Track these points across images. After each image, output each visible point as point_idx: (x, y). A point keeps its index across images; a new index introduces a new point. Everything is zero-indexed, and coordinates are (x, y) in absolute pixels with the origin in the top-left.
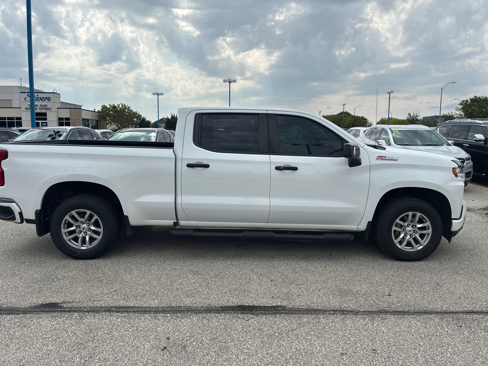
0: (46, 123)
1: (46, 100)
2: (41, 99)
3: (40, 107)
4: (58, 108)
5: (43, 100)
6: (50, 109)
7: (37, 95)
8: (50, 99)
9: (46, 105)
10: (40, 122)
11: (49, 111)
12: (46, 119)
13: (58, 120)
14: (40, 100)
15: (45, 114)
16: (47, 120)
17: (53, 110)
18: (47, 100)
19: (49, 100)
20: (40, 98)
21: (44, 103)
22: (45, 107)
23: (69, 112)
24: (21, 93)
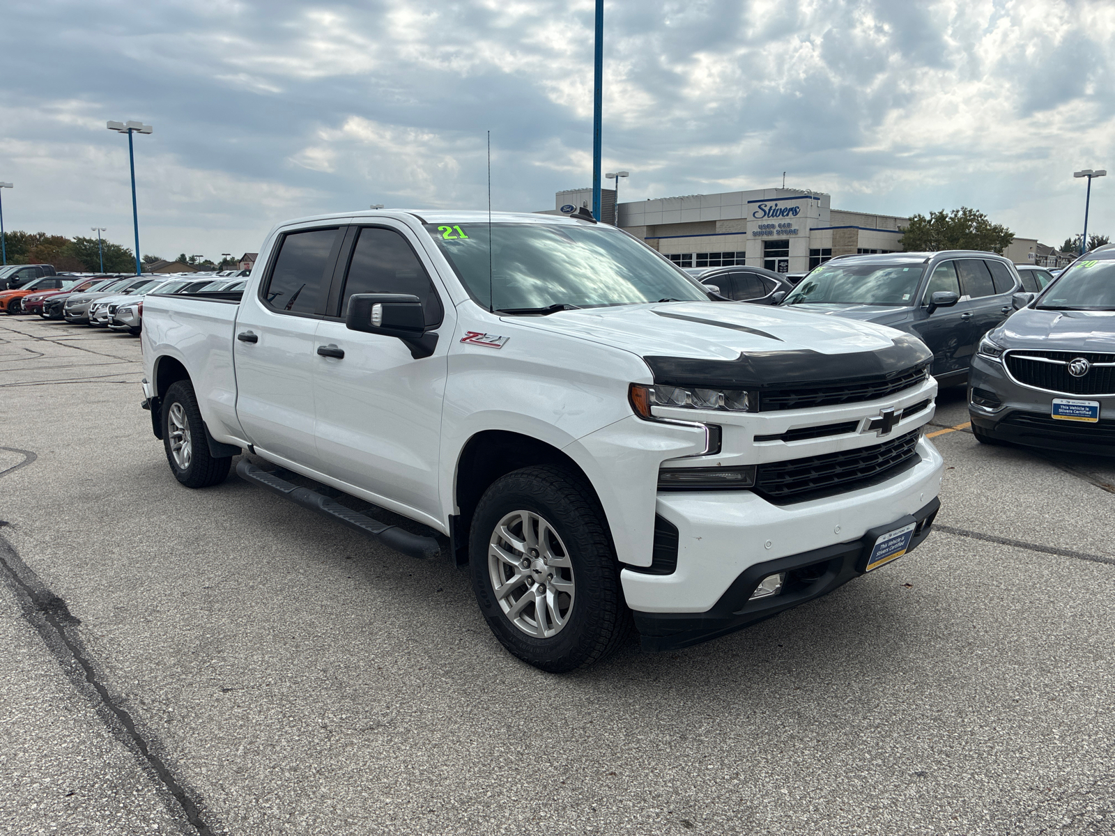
0: (787, 261)
1: (791, 213)
2: (782, 212)
3: (779, 229)
4: (811, 229)
5: (785, 214)
6: (795, 232)
7: (776, 205)
8: (798, 210)
9: (789, 225)
10: (777, 259)
11: (794, 236)
12: (786, 254)
13: (808, 254)
14: (779, 215)
15: (785, 244)
16: (788, 256)
17: (801, 234)
18: (793, 213)
19: (797, 214)
20: (781, 209)
21: (786, 220)
22: (786, 229)
23: (832, 236)
24: (749, 202)
